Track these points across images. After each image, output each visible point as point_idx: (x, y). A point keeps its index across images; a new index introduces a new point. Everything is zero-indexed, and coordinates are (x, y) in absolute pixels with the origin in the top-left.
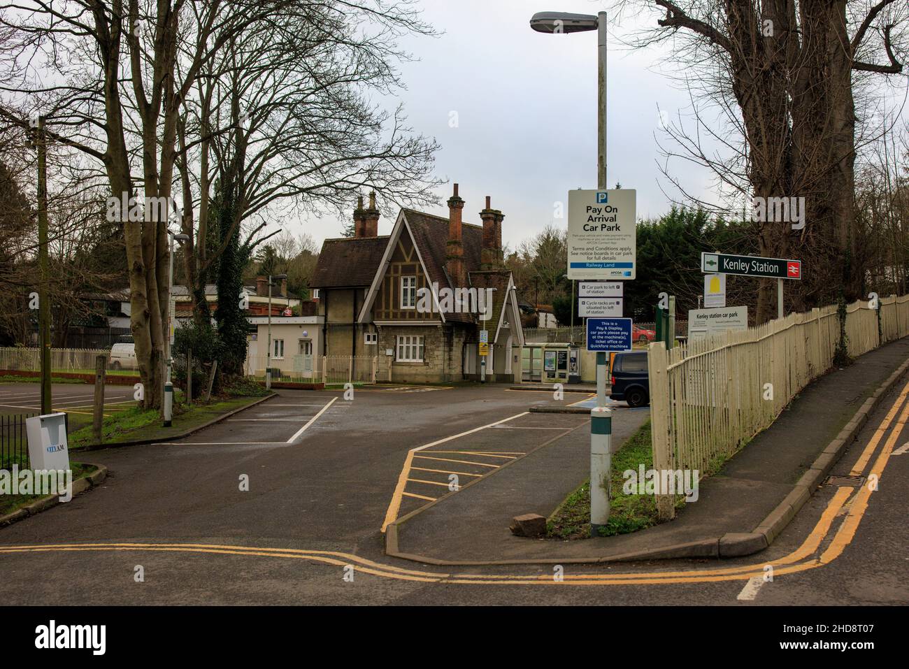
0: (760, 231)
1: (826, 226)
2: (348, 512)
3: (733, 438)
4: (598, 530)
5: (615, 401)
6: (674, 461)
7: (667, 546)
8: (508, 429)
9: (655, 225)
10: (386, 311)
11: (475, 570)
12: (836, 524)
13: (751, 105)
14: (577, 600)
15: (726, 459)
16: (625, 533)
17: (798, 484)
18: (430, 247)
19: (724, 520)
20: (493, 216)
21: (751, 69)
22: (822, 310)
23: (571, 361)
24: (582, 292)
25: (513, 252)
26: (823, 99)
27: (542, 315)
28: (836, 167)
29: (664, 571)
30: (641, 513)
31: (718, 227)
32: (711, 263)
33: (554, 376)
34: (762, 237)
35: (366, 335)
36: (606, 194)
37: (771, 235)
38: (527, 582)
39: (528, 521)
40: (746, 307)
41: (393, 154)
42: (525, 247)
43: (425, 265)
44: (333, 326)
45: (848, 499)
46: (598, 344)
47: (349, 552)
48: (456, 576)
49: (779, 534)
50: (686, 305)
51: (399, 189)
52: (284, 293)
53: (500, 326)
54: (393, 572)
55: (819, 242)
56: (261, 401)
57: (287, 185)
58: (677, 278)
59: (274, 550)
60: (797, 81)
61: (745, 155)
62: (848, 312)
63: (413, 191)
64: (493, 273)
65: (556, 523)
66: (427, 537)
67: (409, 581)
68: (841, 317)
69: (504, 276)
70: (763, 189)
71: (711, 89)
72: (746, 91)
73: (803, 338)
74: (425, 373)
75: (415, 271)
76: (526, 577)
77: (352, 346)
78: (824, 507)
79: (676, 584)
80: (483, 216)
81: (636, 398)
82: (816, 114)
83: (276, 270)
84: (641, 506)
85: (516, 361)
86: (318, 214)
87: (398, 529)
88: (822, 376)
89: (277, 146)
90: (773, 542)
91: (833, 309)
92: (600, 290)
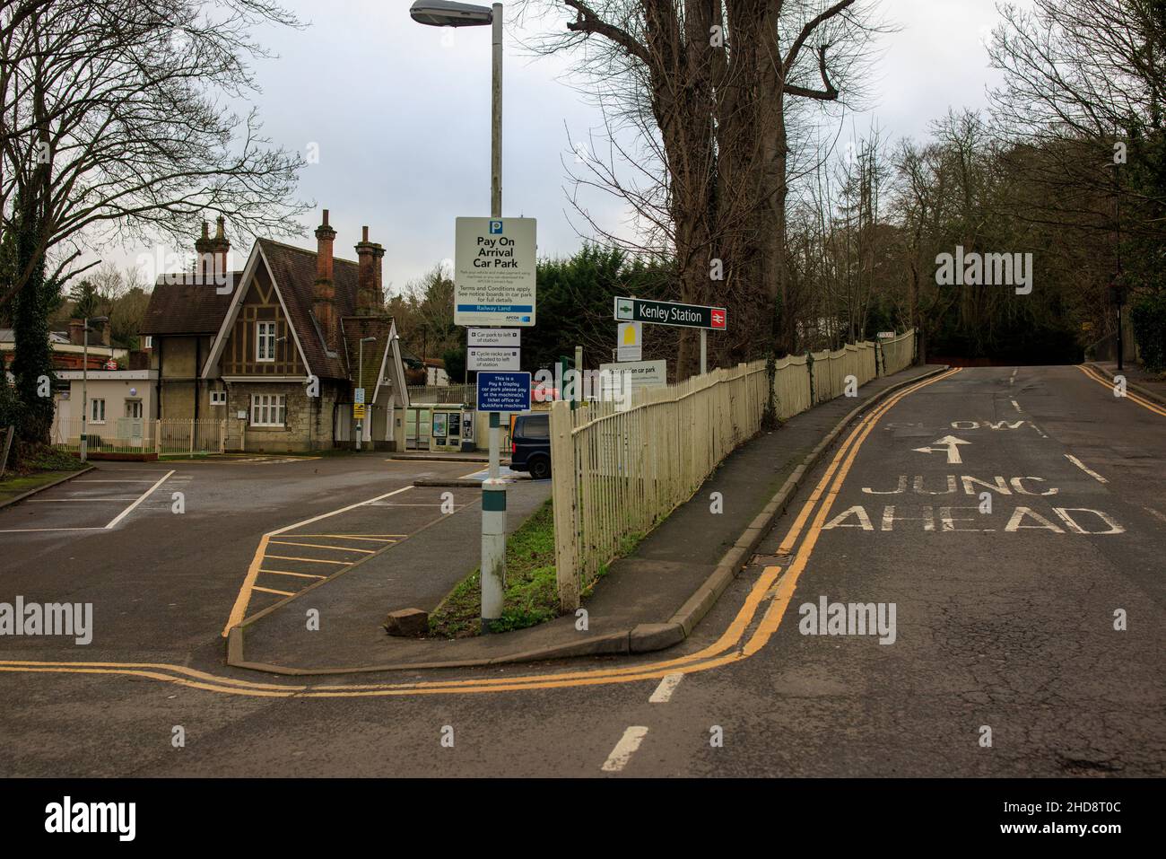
0: (681, 274)
1: (754, 269)
2: (181, 614)
3: (648, 513)
4: (489, 626)
5: (516, 472)
6: (580, 540)
7: (570, 642)
8: (387, 507)
9: (564, 266)
10: (238, 364)
11: (338, 680)
12: (762, 610)
13: (671, 129)
14: (461, 711)
15: (641, 538)
16: (523, 628)
17: (720, 564)
18: (292, 285)
19: (636, 609)
20: (371, 250)
21: (673, 86)
22: (750, 365)
23: (464, 425)
24: (471, 341)
25: (397, 295)
26: (751, 124)
27: (431, 371)
28: (766, 204)
29: (566, 672)
30: (541, 604)
31: (636, 269)
32: (626, 309)
33: (444, 443)
34: (684, 281)
35: (212, 394)
36: (501, 223)
37: (693, 278)
38: (401, 692)
39: (406, 618)
40: (665, 361)
41: (245, 170)
42: (410, 288)
43: (288, 308)
44: (170, 382)
45: (776, 581)
46: (491, 403)
47: (180, 663)
48: (315, 688)
49: (698, 623)
50: (598, 358)
51: (252, 215)
52: (107, 341)
53: (379, 384)
54: (235, 686)
55: (746, 288)
56: (73, 476)
57: (108, 205)
58: (588, 328)
59: (80, 664)
60: (723, 102)
61: (666, 186)
62: (777, 368)
63: (272, 218)
64: (372, 320)
65: (441, 619)
66: (281, 641)
67: (255, 697)
68: (770, 374)
69: (384, 323)
70: (685, 225)
71: (627, 108)
72: (666, 111)
73: (727, 397)
74: (287, 440)
75: (274, 315)
76: (402, 686)
77: (194, 406)
78: (749, 590)
79: (579, 687)
80: (360, 250)
81: (540, 468)
82: (744, 141)
83: (96, 311)
84: (541, 595)
85: (399, 426)
86: (147, 243)
87: (243, 633)
88: (749, 441)
89: (94, 154)
90: (691, 633)
91: (761, 365)
92: (493, 338)
